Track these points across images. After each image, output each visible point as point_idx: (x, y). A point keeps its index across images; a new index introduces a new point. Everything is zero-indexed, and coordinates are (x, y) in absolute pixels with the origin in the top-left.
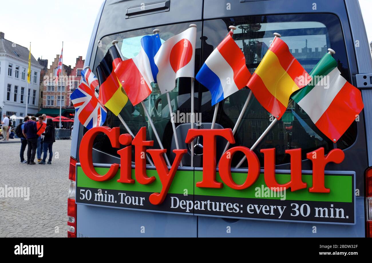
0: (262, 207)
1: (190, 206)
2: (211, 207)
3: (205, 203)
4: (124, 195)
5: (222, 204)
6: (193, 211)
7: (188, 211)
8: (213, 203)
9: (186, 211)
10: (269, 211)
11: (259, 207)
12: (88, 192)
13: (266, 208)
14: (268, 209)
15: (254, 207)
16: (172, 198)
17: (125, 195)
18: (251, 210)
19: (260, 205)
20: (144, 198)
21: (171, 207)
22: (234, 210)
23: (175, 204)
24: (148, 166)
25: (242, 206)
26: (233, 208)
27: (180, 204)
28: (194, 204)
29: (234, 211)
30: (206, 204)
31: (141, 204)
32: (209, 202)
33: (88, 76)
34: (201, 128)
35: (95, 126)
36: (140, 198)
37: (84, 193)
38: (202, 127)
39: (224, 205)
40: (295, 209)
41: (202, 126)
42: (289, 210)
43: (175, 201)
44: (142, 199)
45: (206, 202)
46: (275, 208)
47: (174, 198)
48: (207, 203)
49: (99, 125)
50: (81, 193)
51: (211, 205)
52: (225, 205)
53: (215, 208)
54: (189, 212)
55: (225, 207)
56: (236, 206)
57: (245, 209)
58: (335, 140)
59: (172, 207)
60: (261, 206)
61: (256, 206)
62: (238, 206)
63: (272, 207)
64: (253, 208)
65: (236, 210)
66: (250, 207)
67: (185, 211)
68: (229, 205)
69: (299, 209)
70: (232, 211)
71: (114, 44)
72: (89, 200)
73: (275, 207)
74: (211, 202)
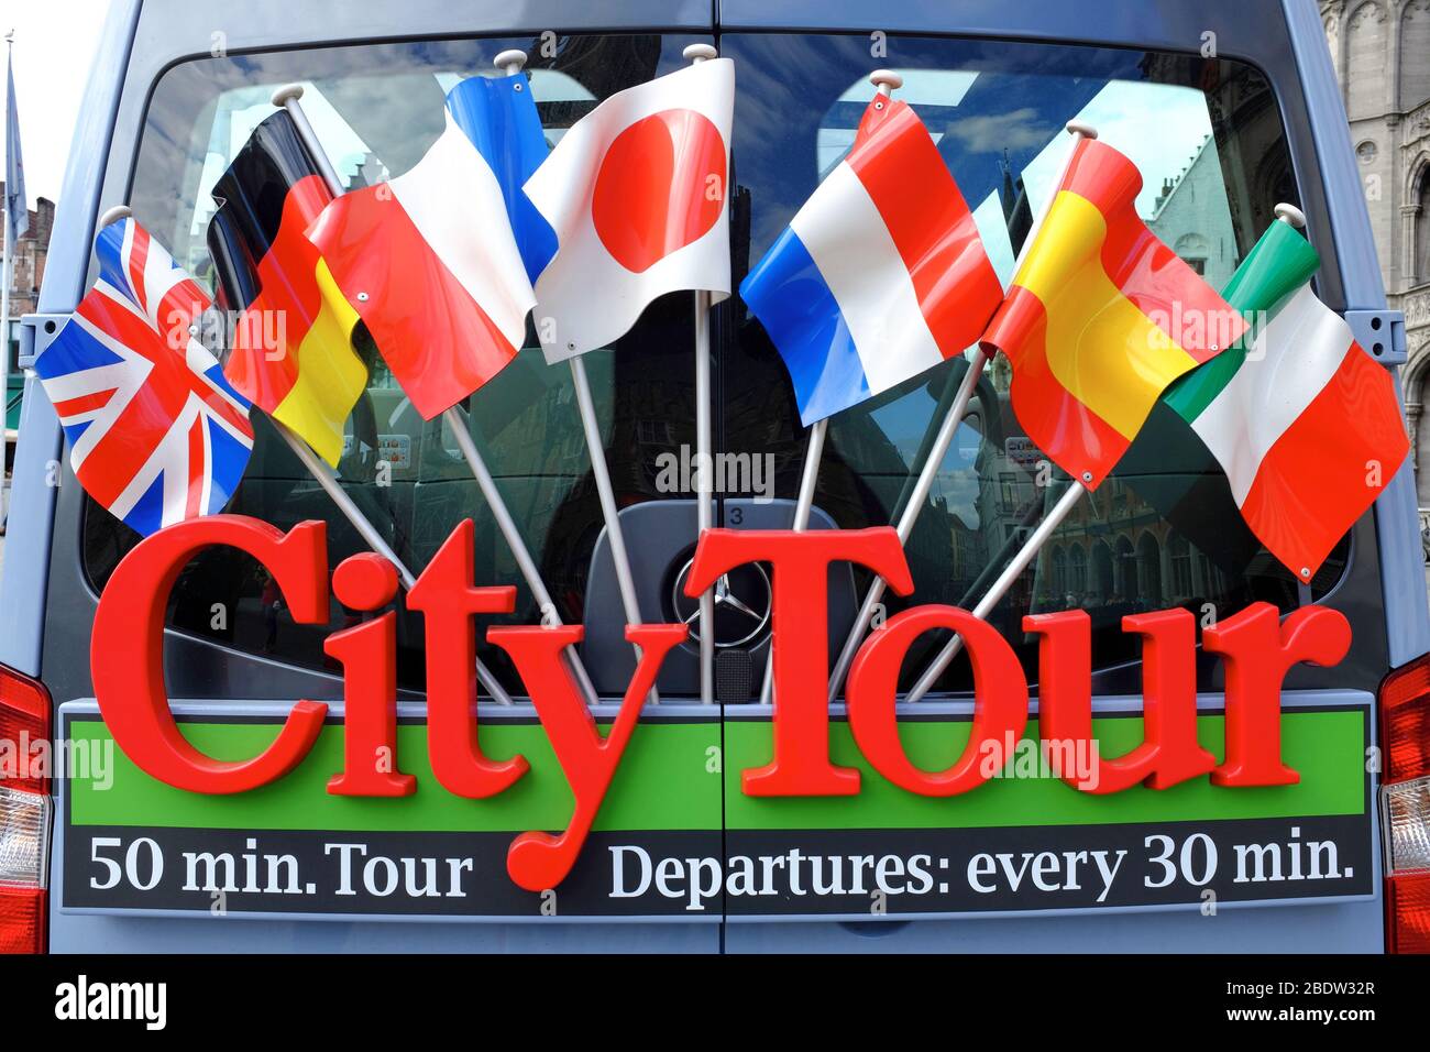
0: (1032, 860)
1: (706, 882)
2: (806, 880)
3: (778, 865)
4: (355, 853)
5: (858, 863)
6: (723, 903)
7: (695, 904)
8: (817, 862)
9: (688, 908)
10: (1061, 877)
11: (1017, 863)
12: (144, 850)
13: (1046, 863)
14: (1055, 867)
15: (998, 863)
16: (617, 852)
17: (364, 853)
18: (983, 880)
19: (1023, 855)
20: (469, 863)
21: (611, 895)
22: (910, 884)
23: (632, 880)
24: (485, 709)
25: (944, 863)
26: (908, 876)
27: (655, 875)
28: (726, 872)
29: (911, 889)
30: (782, 866)
31: (456, 891)
32: (795, 857)
33: (139, 260)
34: (732, 521)
35: (173, 514)
36: (448, 861)
37: (119, 855)
38: (737, 520)
39: (866, 866)
40: (1161, 859)
41: (737, 512)
42: (1139, 864)
43: (632, 864)
44: (455, 866)
45: (780, 860)
46: (1085, 861)
47: (624, 851)
48: (787, 864)
49: (204, 510)
50: (94, 859)
51: (806, 869)
52: (871, 866)
53: (827, 881)
54: (703, 908)
55: (869, 875)
56: (921, 864)
57: (957, 875)
58: (1305, 573)
59: (618, 891)
60: (1027, 856)
61: (1006, 859)
62: (928, 863)
63: (1071, 858)
64: (991, 869)
65: (918, 884)
66: (982, 864)
67: (680, 906)
68: (890, 866)
69: (1175, 858)
70: (902, 890)
71: (280, 102)
72: (151, 886)
73: (1083, 855)
74: (804, 858)
